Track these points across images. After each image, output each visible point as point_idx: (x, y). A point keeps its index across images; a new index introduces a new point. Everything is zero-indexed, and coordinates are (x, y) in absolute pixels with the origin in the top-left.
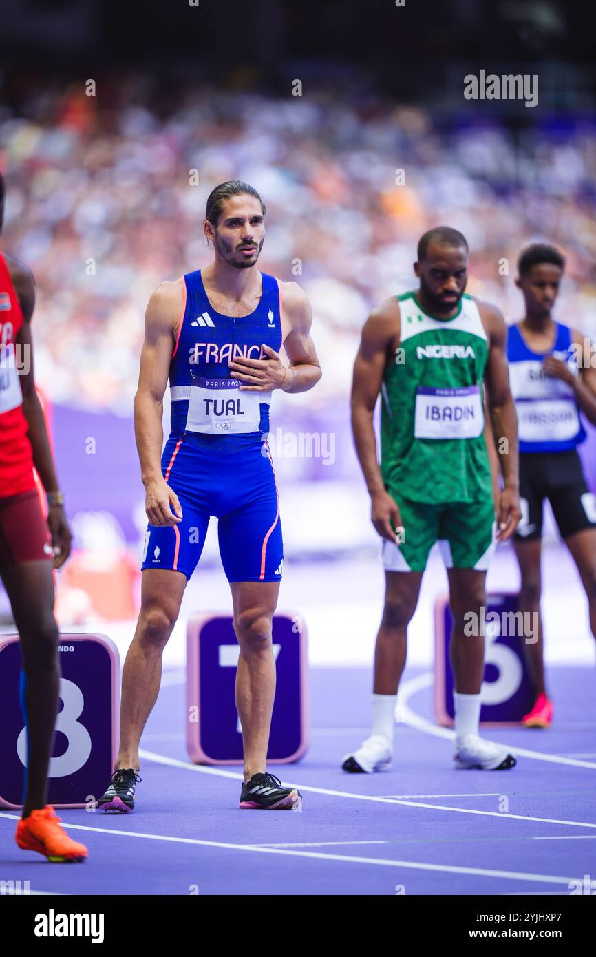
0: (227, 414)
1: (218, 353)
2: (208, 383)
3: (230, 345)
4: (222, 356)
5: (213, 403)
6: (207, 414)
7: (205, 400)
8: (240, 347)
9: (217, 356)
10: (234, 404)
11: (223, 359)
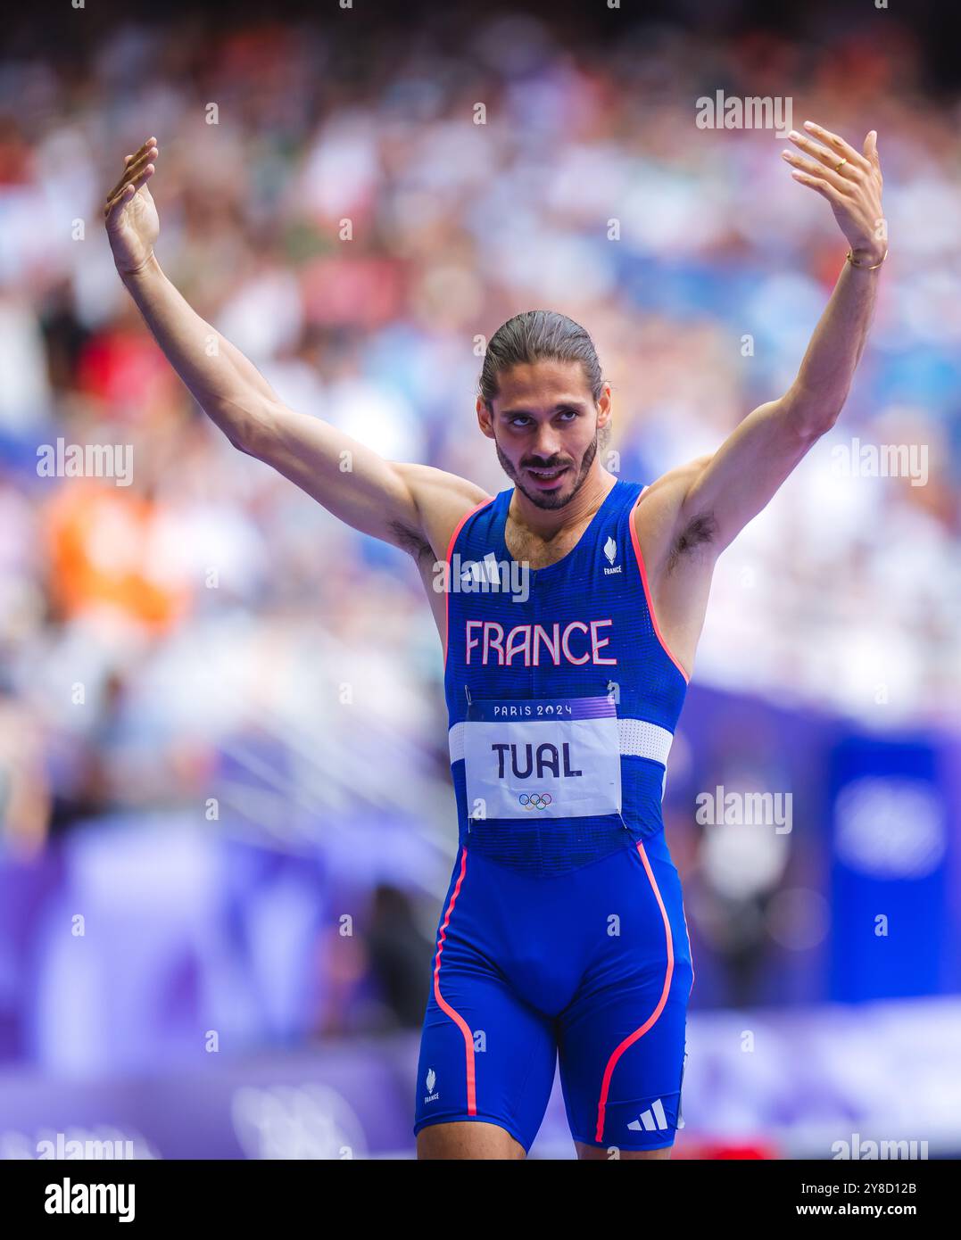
0: (540, 775)
1: (503, 644)
2: (497, 710)
3: (527, 629)
4: (511, 652)
5: (510, 752)
6: (501, 775)
7: (494, 747)
8: (545, 629)
9: (500, 649)
10: (555, 754)
11: (513, 657)
